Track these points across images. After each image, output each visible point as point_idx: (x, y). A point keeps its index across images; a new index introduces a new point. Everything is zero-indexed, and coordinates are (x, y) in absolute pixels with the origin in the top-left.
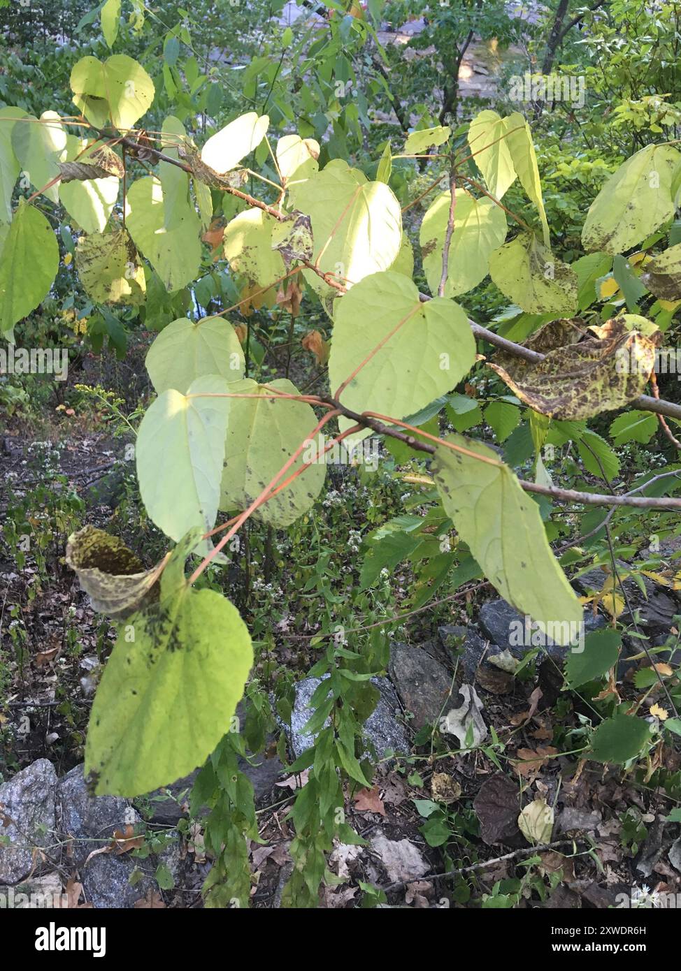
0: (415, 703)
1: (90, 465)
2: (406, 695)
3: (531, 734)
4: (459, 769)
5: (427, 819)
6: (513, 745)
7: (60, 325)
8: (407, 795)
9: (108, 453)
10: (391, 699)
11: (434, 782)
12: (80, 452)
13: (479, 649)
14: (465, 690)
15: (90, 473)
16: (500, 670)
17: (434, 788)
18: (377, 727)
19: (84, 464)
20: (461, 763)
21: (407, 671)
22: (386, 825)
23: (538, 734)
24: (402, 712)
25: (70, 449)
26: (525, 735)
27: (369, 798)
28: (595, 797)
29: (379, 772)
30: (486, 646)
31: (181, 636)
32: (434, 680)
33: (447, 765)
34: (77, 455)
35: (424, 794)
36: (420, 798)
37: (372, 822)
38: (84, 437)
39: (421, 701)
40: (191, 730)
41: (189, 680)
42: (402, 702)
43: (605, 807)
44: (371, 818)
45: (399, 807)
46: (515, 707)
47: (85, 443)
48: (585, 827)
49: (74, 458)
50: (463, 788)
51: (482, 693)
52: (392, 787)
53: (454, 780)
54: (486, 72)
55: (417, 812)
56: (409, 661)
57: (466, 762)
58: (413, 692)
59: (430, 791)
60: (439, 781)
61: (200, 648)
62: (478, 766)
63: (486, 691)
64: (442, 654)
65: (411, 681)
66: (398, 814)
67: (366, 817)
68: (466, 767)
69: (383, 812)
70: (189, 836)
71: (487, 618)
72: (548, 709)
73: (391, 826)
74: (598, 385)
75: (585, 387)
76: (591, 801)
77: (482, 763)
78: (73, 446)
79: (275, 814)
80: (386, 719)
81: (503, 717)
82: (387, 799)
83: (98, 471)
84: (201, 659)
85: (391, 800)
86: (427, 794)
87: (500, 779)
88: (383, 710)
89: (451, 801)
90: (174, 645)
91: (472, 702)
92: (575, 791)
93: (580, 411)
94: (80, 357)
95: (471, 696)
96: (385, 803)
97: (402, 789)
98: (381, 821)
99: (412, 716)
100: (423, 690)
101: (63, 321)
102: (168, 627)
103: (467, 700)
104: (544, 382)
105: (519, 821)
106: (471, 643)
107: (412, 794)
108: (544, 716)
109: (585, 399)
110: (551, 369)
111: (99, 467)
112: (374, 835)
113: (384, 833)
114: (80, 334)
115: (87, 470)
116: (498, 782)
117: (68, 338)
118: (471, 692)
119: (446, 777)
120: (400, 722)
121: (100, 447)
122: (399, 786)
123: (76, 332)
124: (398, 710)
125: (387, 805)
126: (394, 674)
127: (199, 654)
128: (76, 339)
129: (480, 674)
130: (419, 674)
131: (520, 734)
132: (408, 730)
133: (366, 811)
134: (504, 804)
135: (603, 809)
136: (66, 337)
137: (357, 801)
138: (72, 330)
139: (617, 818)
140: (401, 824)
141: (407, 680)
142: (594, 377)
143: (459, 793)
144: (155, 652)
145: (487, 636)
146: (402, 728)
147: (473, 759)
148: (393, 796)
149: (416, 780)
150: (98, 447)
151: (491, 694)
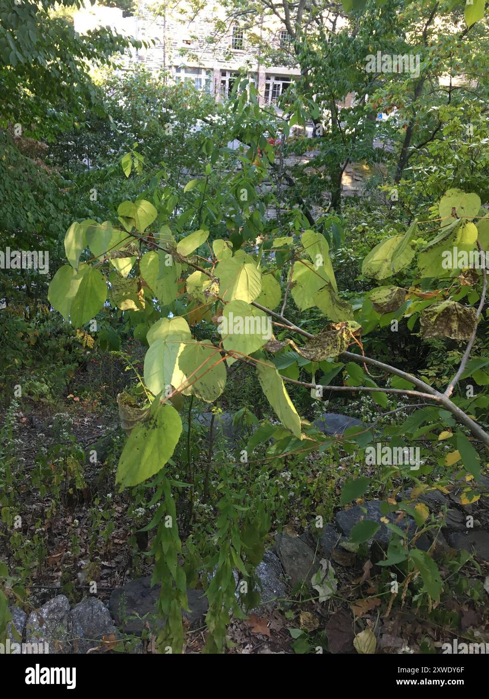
0: (292, 570)
1: (88, 435)
2: (287, 565)
3: (365, 591)
4: (318, 611)
5: (296, 639)
6: (353, 597)
7: (74, 341)
8: (284, 625)
9: (100, 427)
10: (277, 568)
11: (301, 617)
12: (82, 425)
13: (335, 539)
14: (324, 562)
15: (88, 440)
16: (347, 551)
17: (302, 621)
18: (268, 584)
19: (84, 434)
20: (320, 607)
21: (288, 550)
22: (270, 643)
23: (369, 591)
24: (284, 576)
25: (76, 423)
26: (361, 592)
27: (261, 625)
28: (404, 631)
29: (267, 611)
30: (339, 537)
31: (158, 423)
32: (305, 556)
33: (310, 607)
34: (80, 428)
35: (295, 625)
36: (293, 627)
37: (261, 640)
38: (85, 416)
39: (296, 569)
40: (159, 456)
41: (159, 438)
42: (284, 570)
43: (410, 637)
44: (261, 638)
45: (279, 632)
46: (356, 575)
47: (86, 420)
48: (395, 646)
49: (78, 430)
50: (320, 623)
51: (335, 565)
52: (276, 620)
53: (314, 617)
54: (361, 179)
55: (290, 636)
56: (290, 544)
57: (322, 607)
58: (291, 563)
59: (299, 623)
60: (304, 617)
61: (164, 426)
62: (330, 610)
63: (339, 565)
64: (312, 541)
65: (290, 557)
66: (279, 637)
67: (258, 637)
68: (323, 610)
69: (269, 635)
70: (148, 642)
71: (341, 519)
72: (376, 576)
73: (274, 643)
74: (330, 348)
75: (324, 349)
76: (402, 633)
77: (333, 608)
78: (78, 422)
79: (202, 633)
80: (273, 579)
81: (347, 580)
82: (272, 627)
83: (93, 439)
84: (164, 429)
85: (274, 628)
86: (297, 625)
87: (342, 614)
88: (272, 574)
89: (312, 630)
90: (155, 426)
91: (327, 570)
92: (392, 627)
93: (321, 358)
94: (85, 363)
95: (328, 566)
96: (271, 630)
97: (282, 621)
98: (267, 640)
99: (290, 578)
100: (298, 563)
101: (76, 338)
102: (152, 421)
103: (325, 567)
104: (312, 348)
105: (354, 642)
106: (330, 535)
107: (288, 625)
108: (374, 580)
109: (324, 353)
110: (316, 342)
111: (94, 436)
112: (263, 648)
113: (269, 648)
114: (87, 347)
115: (86, 438)
116: (341, 616)
117: (78, 350)
118: (328, 564)
119: (310, 614)
120: (282, 582)
121: (95, 422)
122: (280, 619)
123: (84, 345)
124: (281, 575)
125: (271, 631)
126: (280, 552)
127: (164, 428)
128: (84, 350)
129: (334, 553)
130: (296, 553)
131: (358, 590)
132: (287, 586)
133: (258, 633)
134: (344, 630)
135: (409, 638)
136: (77, 348)
137: (253, 627)
138: (82, 344)
139: (418, 644)
140: (281, 643)
141: (288, 556)
142: (328, 345)
143: (317, 625)
144: (147, 432)
145: (340, 530)
146: (283, 585)
147: (327, 605)
148: (275, 625)
149: (290, 615)
150: (94, 422)
151: (341, 566)
